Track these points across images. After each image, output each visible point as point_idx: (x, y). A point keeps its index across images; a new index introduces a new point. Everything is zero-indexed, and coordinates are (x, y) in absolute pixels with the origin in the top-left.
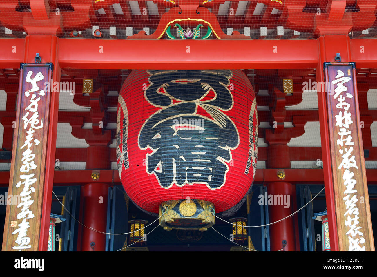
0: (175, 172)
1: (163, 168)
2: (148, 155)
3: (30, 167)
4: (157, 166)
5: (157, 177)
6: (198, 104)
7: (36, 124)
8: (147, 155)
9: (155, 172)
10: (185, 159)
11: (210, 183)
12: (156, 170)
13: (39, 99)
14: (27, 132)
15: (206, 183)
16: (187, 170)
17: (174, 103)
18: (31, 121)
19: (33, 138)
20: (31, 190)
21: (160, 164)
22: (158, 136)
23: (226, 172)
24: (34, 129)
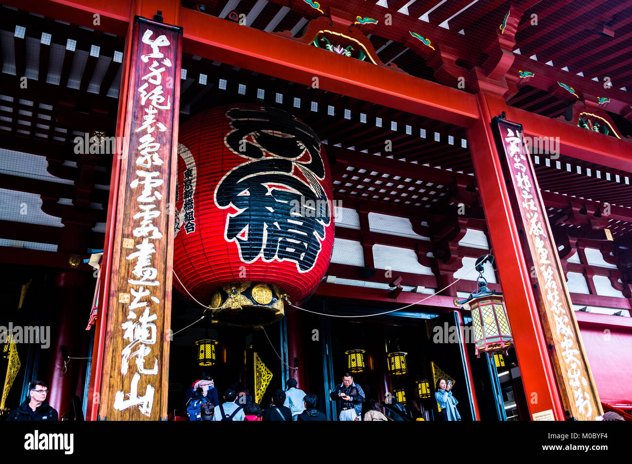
0: (265, 241)
1: (249, 235)
2: (229, 215)
3: (153, 161)
4: (242, 232)
5: (239, 247)
6: (295, 164)
7: (160, 101)
8: (227, 216)
9: (238, 239)
10: (280, 227)
11: (301, 264)
12: (239, 236)
13: (163, 69)
14: (146, 110)
15: (296, 262)
16: (281, 242)
17: (266, 156)
18: (151, 96)
19: (155, 121)
20: (154, 195)
21: (246, 229)
22: (246, 193)
23: (319, 251)
24: (157, 108)
